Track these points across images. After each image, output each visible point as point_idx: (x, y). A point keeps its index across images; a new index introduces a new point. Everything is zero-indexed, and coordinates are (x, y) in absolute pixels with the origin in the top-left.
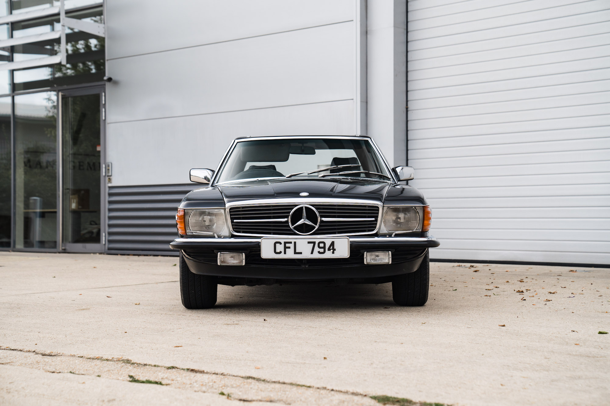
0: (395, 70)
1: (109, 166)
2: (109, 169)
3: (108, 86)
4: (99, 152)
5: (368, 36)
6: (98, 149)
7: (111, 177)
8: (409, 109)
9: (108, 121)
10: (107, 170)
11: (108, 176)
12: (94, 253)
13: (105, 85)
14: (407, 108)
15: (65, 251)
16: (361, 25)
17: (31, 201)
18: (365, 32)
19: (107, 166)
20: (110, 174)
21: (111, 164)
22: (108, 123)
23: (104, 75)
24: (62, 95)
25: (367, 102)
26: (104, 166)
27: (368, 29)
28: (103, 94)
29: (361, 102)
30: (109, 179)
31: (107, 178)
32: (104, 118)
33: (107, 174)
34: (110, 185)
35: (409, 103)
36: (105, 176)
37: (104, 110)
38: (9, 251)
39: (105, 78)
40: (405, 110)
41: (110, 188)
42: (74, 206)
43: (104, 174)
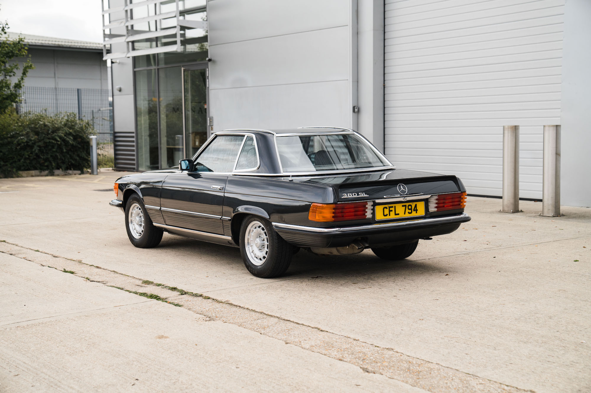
1: (211, 119)
2: (211, 121)
5: (359, 36)
7: (213, 127)
8: (385, 86)
9: (210, 88)
13: (208, 63)
18: (357, 33)
19: (210, 119)
20: (212, 125)
21: (213, 117)
22: (211, 90)
24: (184, 70)
25: (358, 82)
26: (208, 119)
27: (359, 31)
30: (212, 128)
31: (210, 127)
33: (210, 125)
36: (209, 125)
37: (208, 80)
39: (207, 59)
43: (209, 124)
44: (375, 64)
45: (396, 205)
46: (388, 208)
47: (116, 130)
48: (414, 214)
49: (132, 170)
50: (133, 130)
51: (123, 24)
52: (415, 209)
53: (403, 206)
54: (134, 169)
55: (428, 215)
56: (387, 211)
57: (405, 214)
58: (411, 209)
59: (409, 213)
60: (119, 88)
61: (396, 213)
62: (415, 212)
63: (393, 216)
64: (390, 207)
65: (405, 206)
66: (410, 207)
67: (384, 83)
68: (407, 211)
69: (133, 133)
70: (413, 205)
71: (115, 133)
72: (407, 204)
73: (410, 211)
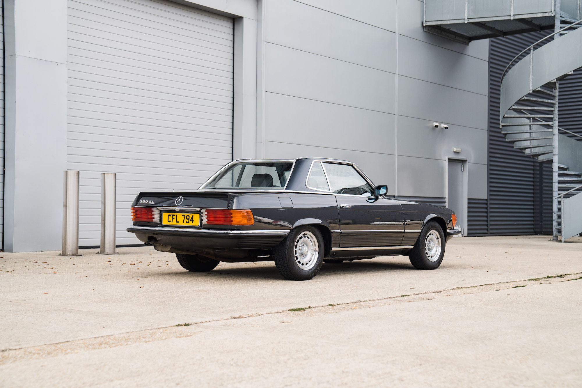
45: (178, 214)
46: (172, 215)
48: (190, 224)
52: (192, 220)
53: (183, 215)
55: (202, 226)
56: (170, 218)
57: (183, 222)
58: (189, 219)
59: (187, 222)
61: (177, 221)
62: (192, 222)
63: (174, 223)
64: (173, 215)
65: (184, 216)
66: (188, 217)
68: (186, 220)
70: (191, 215)
72: (186, 214)
73: (188, 221)
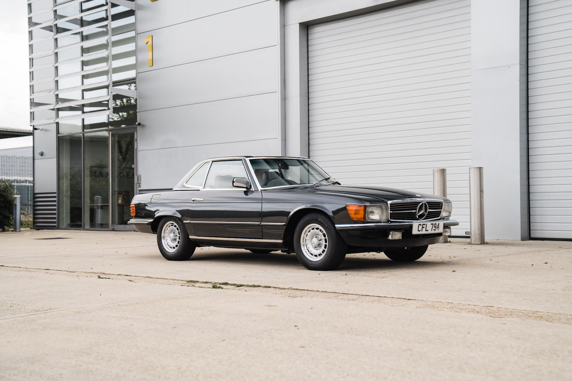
0: (301, 121)
1: (139, 177)
2: (139, 179)
3: (139, 128)
4: (133, 168)
6: (133, 166)
7: (140, 184)
8: (310, 144)
9: (138, 149)
10: (138, 180)
11: (138, 183)
12: (130, 231)
13: (137, 127)
14: (309, 144)
15: (113, 230)
16: (281, 95)
17: (95, 198)
18: (284, 99)
19: (138, 177)
20: (140, 182)
22: (138, 151)
23: (137, 122)
24: (111, 133)
25: (285, 140)
27: (286, 97)
28: (136, 133)
29: (281, 140)
30: (139, 185)
31: (138, 185)
32: (136, 148)
33: (138, 182)
34: (140, 189)
35: (310, 140)
36: (137, 183)
38: (81, 230)
39: (137, 123)
40: (308, 144)
41: (140, 190)
42: (120, 201)
43: (136, 182)
44: (301, 124)
47: (36, 192)
49: (53, 228)
50: (55, 190)
51: (52, 93)
54: (55, 226)
60: (41, 152)
67: (309, 142)
69: (55, 193)
71: (35, 194)
